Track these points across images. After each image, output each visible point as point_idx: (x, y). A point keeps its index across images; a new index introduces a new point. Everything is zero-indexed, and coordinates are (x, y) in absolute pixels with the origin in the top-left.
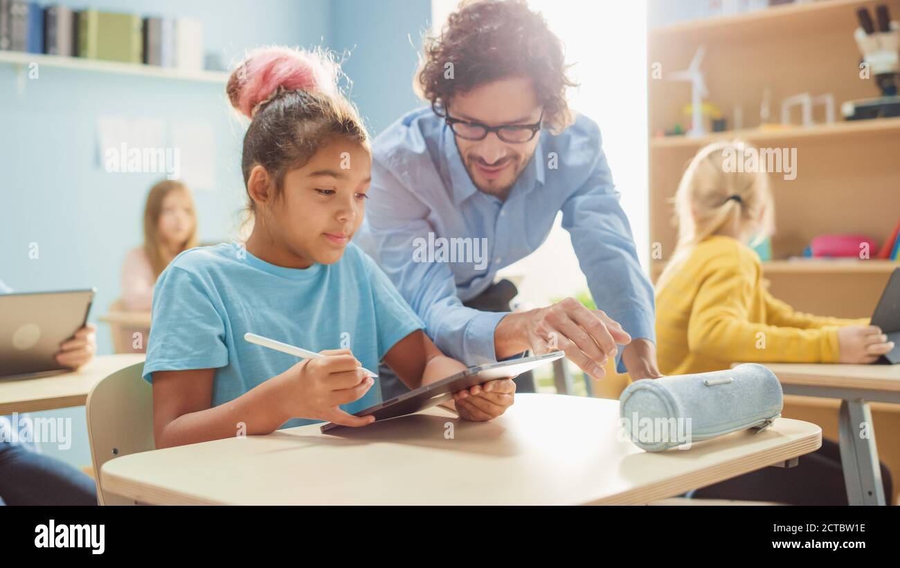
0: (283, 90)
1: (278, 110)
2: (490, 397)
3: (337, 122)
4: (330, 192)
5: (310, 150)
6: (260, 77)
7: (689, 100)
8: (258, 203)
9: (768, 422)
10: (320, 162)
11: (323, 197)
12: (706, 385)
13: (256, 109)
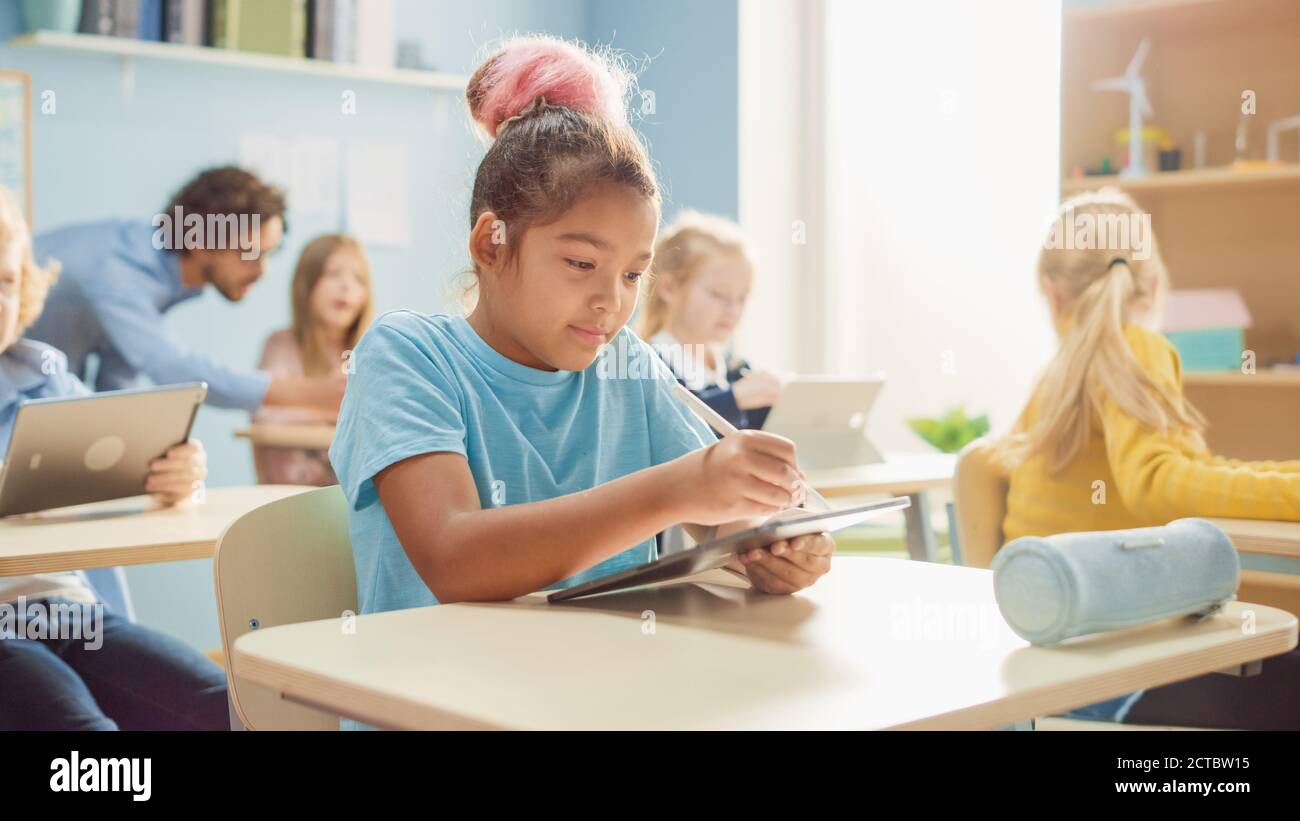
0: (544, 104)
1: (528, 135)
2: (797, 558)
3: (607, 166)
4: (587, 266)
5: (565, 200)
6: (513, 81)
7: (1124, 122)
8: (484, 267)
9: (1216, 607)
10: (579, 220)
11: (575, 272)
12: (1122, 549)
13: (502, 127)
